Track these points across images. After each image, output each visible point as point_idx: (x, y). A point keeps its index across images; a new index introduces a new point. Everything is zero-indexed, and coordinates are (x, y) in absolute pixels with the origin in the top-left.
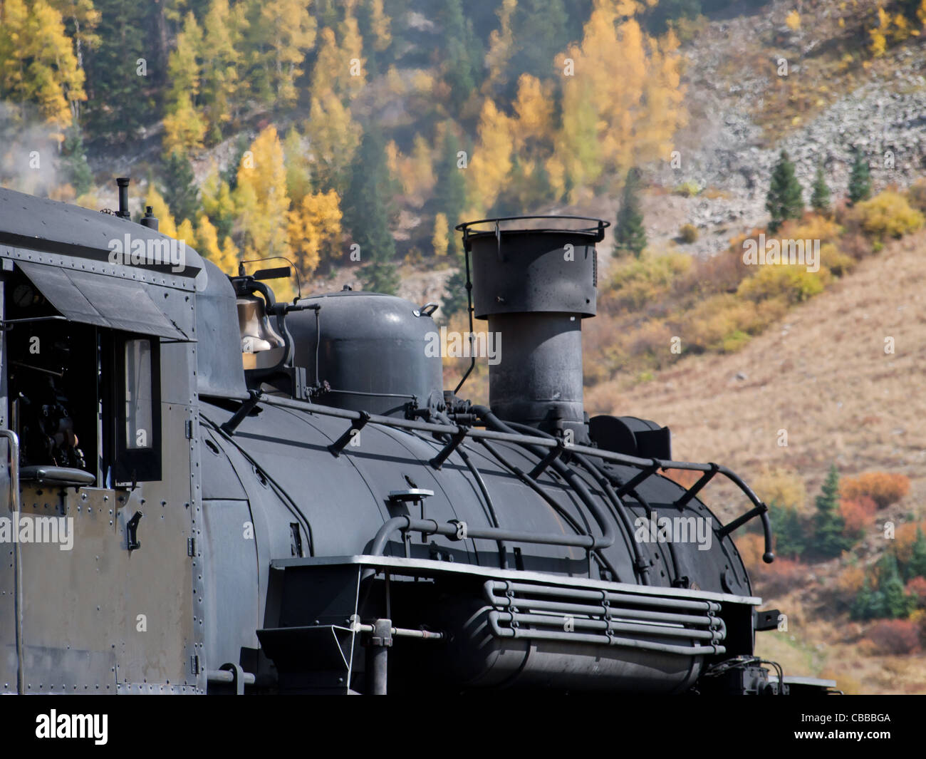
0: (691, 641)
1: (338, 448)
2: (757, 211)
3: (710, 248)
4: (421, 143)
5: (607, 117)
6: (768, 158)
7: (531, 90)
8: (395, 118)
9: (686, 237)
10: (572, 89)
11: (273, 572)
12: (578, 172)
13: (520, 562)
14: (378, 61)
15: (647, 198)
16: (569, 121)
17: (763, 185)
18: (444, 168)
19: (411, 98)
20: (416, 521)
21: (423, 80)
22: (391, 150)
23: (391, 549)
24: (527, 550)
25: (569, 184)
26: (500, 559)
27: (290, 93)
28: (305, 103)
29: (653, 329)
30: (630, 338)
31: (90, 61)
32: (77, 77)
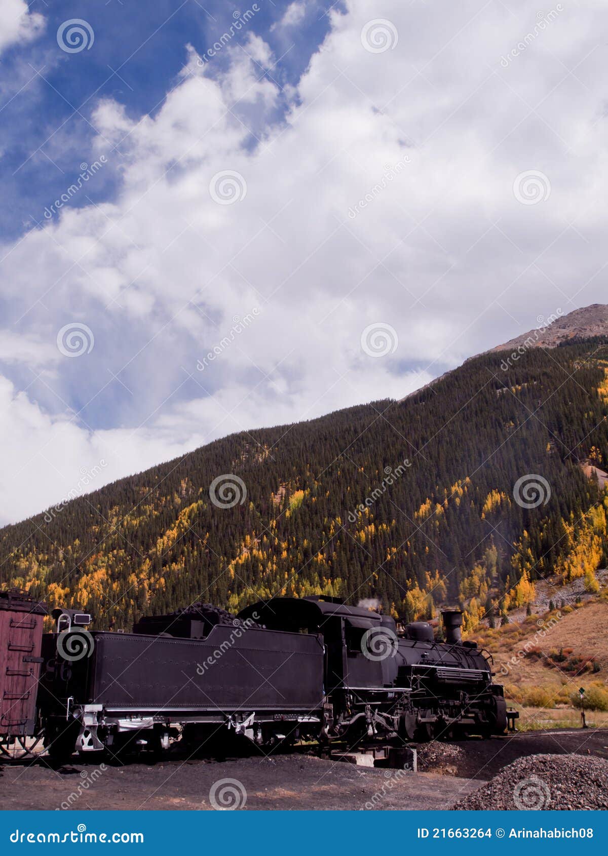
0: (476, 678)
1: (413, 647)
2: (547, 609)
3: (541, 614)
4: (496, 600)
5: (524, 595)
6: (549, 601)
7: (512, 591)
8: (492, 595)
9: (537, 613)
10: (518, 591)
11: (399, 667)
12: (520, 603)
13: (447, 666)
14: (490, 587)
15: (531, 607)
16: (518, 595)
17: (548, 605)
18: (500, 603)
19: (495, 592)
20: (426, 659)
21: (496, 590)
22: (492, 600)
23: (421, 663)
24: (448, 663)
25: (519, 605)
26: (442, 665)
27: (477, 592)
28: (479, 594)
29: (533, 626)
30: (529, 628)
31: (448, 588)
32: (446, 591)
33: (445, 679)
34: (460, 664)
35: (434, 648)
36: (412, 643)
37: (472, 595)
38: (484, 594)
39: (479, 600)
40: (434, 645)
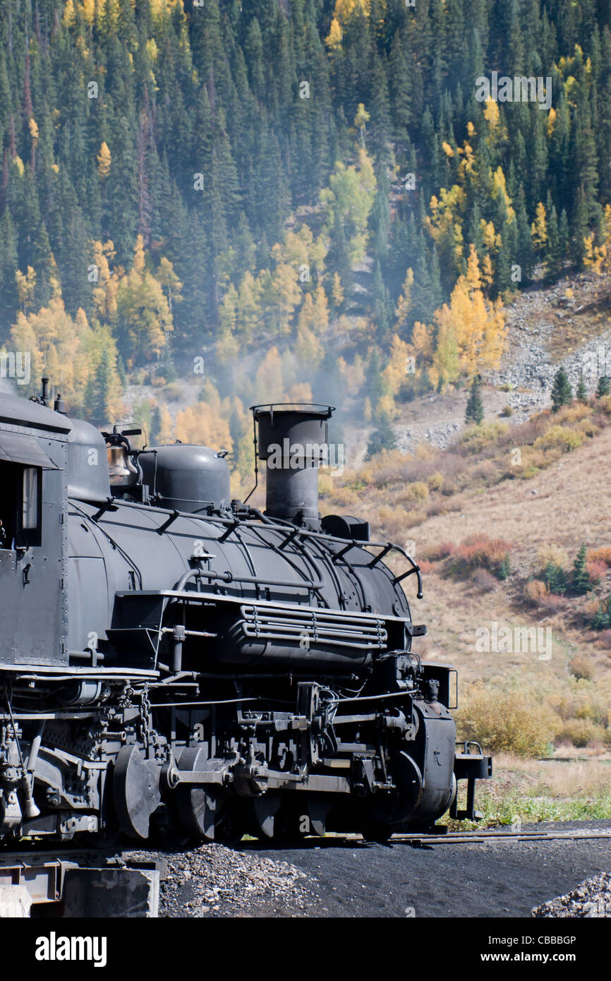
0: (366, 641)
1: (161, 531)
2: (545, 400)
3: (520, 420)
4: (358, 359)
5: (463, 346)
6: (553, 370)
7: (420, 330)
8: (342, 344)
9: (506, 414)
10: (444, 329)
11: (117, 598)
12: (447, 376)
13: (269, 596)
14: (337, 310)
15: (484, 392)
16: (441, 347)
17: (550, 385)
18: (371, 372)
19: (356, 331)
20: (205, 571)
21: (361, 322)
22: (342, 362)
23: (189, 587)
24: (273, 589)
25: (441, 382)
26: (256, 594)
27: (287, 329)
28: (294, 335)
29: (486, 465)
30: (472, 469)
31: (176, 309)
32: (168, 318)
33: (265, 640)
34: (315, 590)
35: (232, 536)
36: (160, 517)
37: (268, 337)
38: (311, 337)
39: (290, 358)
40: (231, 527)
